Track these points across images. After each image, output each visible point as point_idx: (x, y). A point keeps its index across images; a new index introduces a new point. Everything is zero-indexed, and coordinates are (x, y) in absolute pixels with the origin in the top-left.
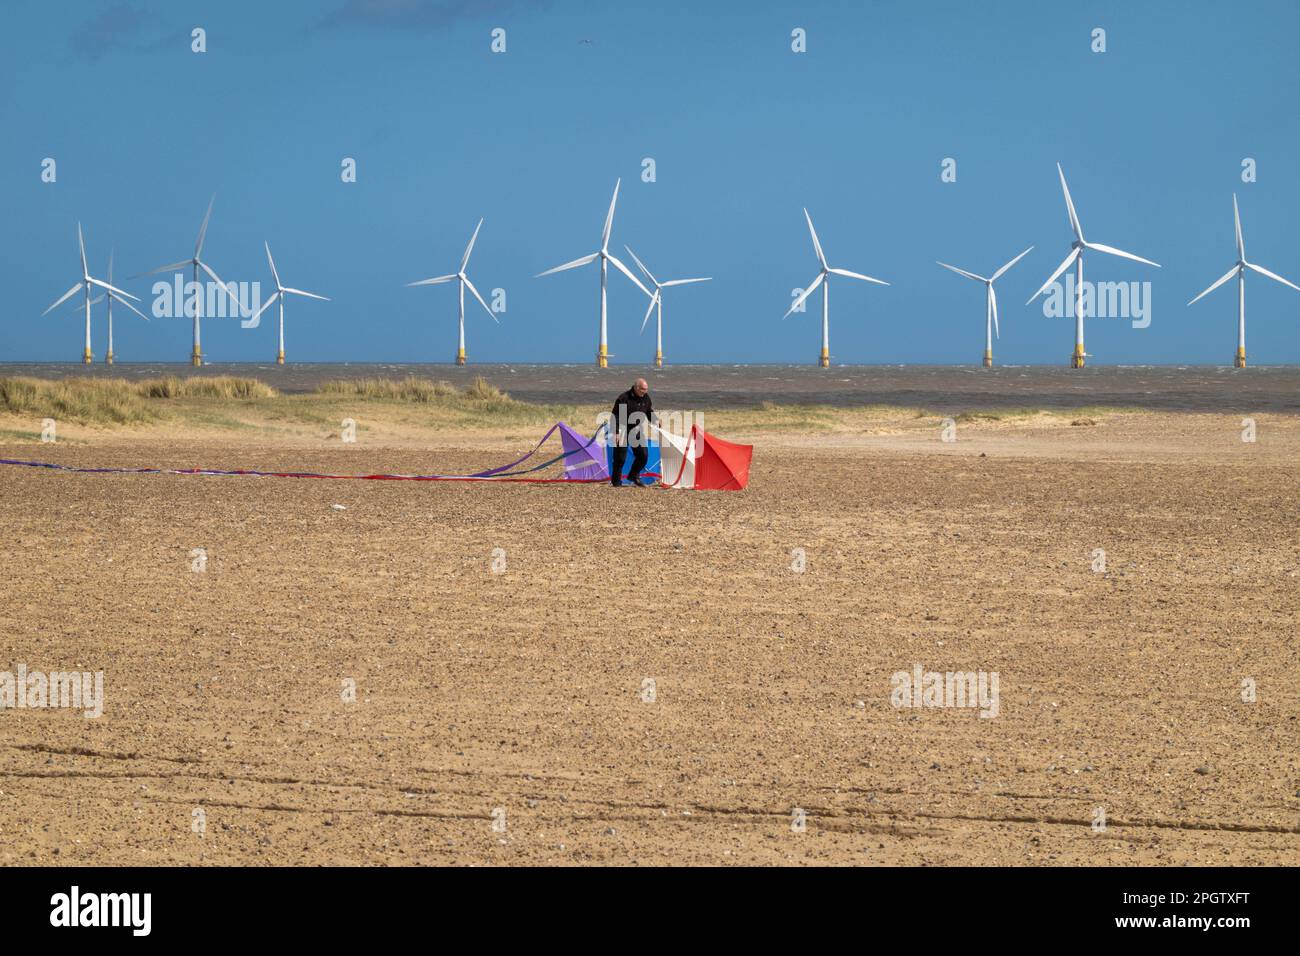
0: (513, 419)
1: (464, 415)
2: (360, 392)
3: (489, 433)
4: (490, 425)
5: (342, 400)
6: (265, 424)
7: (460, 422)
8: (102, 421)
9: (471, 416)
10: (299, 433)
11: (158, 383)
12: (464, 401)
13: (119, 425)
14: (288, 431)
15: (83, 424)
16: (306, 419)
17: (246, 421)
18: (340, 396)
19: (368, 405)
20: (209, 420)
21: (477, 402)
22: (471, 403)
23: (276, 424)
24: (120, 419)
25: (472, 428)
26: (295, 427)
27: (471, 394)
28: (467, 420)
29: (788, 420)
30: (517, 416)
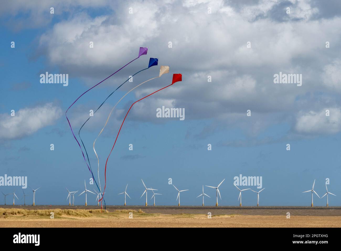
0: (145, 216)
1: (138, 215)
2: (121, 212)
3: (142, 218)
4: (142, 217)
5: (119, 213)
6: (108, 217)
7: (137, 217)
8: (83, 216)
9: (139, 216)
10: (113, 218)
11: (90, 210)
12: (138, 213)
13: (86, 217)
14: (111, 218)
15: (80, 217)
16: (114, 216)
17: (104, 216)
18: (118, 212)
19: (123, 214)
20: (100, 216)
21: (140, 213)
22: (139, 213)
23: (109, 217)
24: (86, 216)
25: (139, 217)
26: (112, 217)
27: (139, 212)
28: (138, 216)
29: (187, 216)
30: (146, 215)
